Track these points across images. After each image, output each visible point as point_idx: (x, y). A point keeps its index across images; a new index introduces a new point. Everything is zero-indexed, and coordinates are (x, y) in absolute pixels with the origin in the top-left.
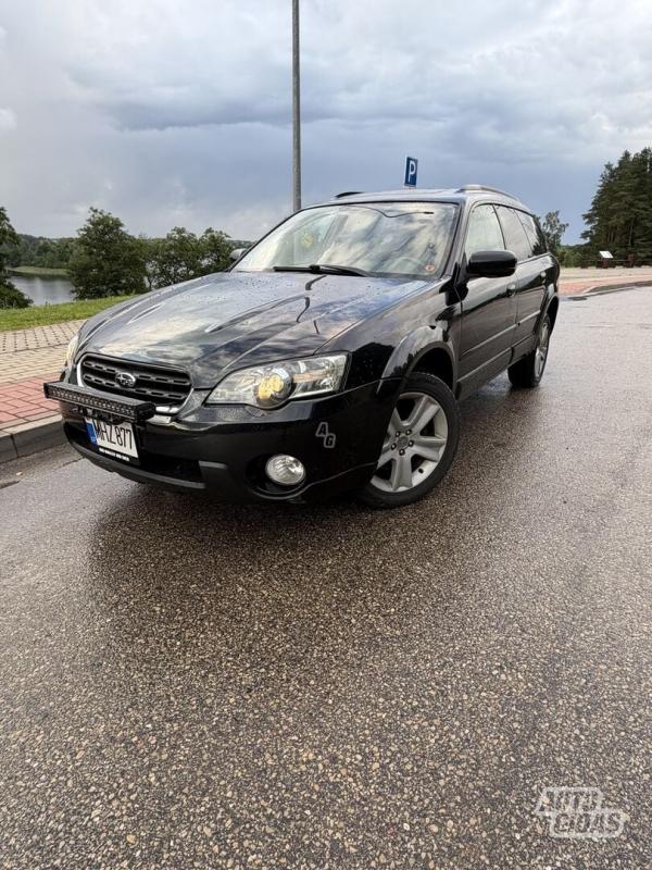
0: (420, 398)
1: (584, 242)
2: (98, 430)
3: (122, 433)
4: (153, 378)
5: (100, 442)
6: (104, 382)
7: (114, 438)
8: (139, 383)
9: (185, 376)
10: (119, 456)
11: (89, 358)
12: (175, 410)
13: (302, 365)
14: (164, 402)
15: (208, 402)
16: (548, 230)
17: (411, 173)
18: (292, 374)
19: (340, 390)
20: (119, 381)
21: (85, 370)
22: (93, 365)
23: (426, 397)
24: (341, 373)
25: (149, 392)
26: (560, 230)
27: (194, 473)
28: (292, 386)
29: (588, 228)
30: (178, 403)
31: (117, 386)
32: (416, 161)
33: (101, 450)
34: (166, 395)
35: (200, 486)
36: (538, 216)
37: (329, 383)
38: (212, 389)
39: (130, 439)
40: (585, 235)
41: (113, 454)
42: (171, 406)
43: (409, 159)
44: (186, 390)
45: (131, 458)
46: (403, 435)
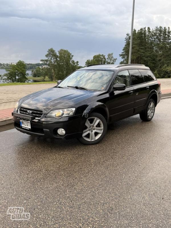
0: (95, 118)
2: (23, 123)
3: (28, 123)
4: (35, 112)
5: (23, 125)
6: (24, 113)
7: (26, 125)
8: (32, 113)
9: (42, 111)
10: (27, 128)
11: (21, 108)
12: (39, 118)
13: (65, 110)
14: (37, 117)
15: (46, 117)
18: (63, 112)
19: (73, 115)
20: (28, 113)
21: (20, 110)
22: (22, 109)
23: (96, 118)
24: (74, 112)
25: (34, 115)
27: (42, 131)
28: (63, 114)
30: (40, 117)
31: (27, 114)
33: (23, 127)
34: (38, 115)
35: (44, 134)
36: (104, 55)
37: (71, 114)
38: (47, 114)
39: (29, 124)
41: (25, 128)
42: (38, 118)
44: (42, 114)
45: (29, 129)
46: (91, 127)
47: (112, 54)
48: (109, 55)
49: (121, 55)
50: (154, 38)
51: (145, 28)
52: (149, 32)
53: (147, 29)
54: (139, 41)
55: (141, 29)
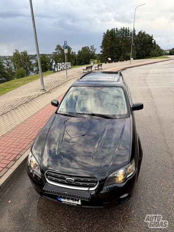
1: (101, 53)
4: (82, 180)
5: (63, 200)
6: (60, 180)
9: (95, 178)
10: (71, 204)
11: (50, 172)
16: (92, 50)
17: (66, 45)
19: (135, 170)
21: (48, 175)
22: (53, 174)
24: (134, 165)
25: (81, 184)
26: (94, 50)
29: (102, 50)
30: (93, 186)
31: (67, 182)
32: (66, 42)
33: (63, 202)
34: (88, 184)
36: (88, 47)
40: (101, 52)
41: (69, 203)
43: (65, 41)
45: (78, 204)
47: (93, 46)
48: (91, 47)
49: (101, 47)
50: (120, 35)
51: (114, 29)
52: (117, 31)
53: (115, 30)
54: (111, 37)
55: (112, 30)
